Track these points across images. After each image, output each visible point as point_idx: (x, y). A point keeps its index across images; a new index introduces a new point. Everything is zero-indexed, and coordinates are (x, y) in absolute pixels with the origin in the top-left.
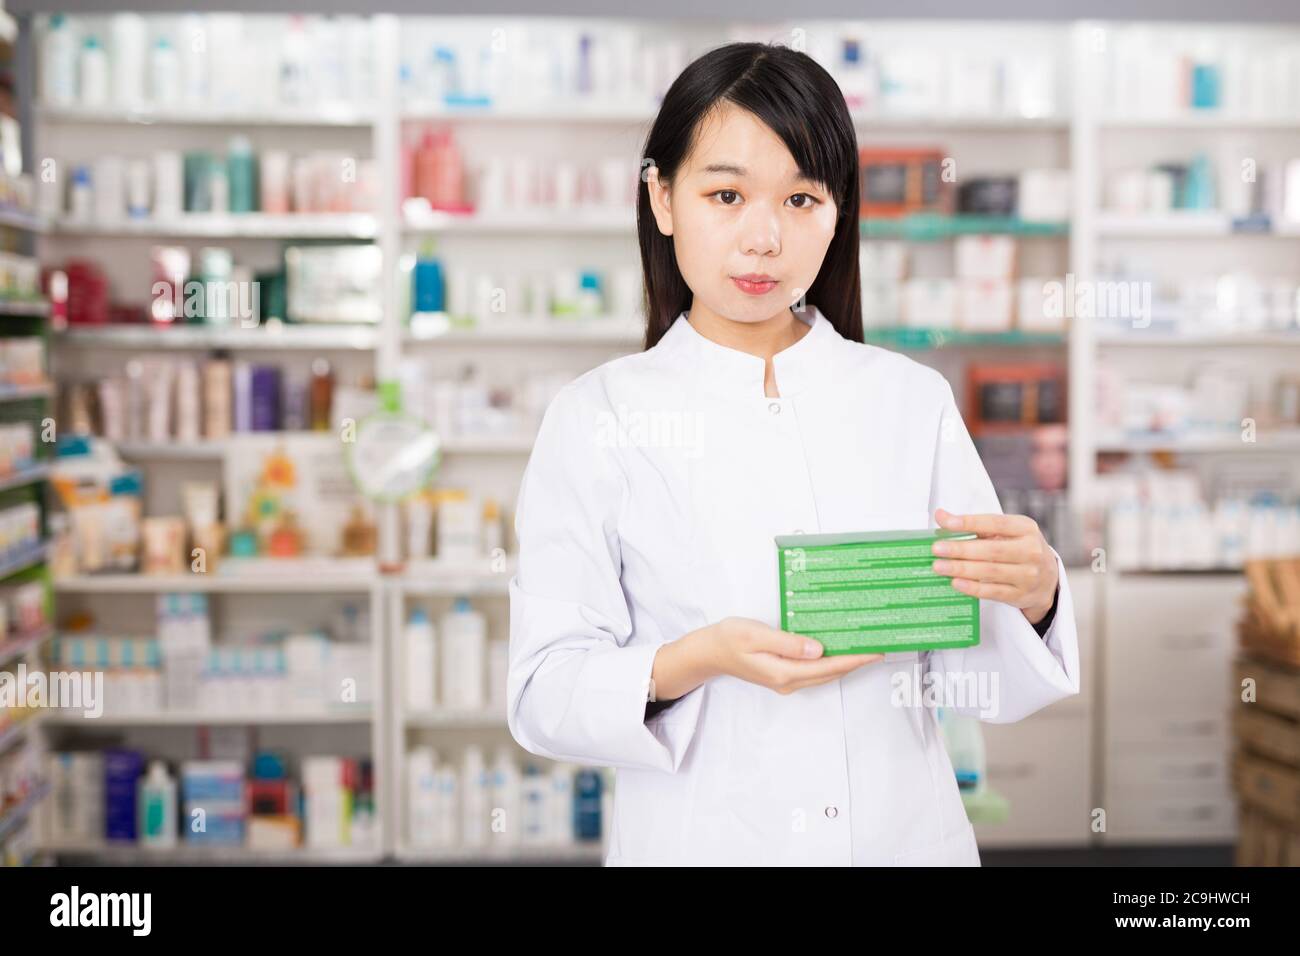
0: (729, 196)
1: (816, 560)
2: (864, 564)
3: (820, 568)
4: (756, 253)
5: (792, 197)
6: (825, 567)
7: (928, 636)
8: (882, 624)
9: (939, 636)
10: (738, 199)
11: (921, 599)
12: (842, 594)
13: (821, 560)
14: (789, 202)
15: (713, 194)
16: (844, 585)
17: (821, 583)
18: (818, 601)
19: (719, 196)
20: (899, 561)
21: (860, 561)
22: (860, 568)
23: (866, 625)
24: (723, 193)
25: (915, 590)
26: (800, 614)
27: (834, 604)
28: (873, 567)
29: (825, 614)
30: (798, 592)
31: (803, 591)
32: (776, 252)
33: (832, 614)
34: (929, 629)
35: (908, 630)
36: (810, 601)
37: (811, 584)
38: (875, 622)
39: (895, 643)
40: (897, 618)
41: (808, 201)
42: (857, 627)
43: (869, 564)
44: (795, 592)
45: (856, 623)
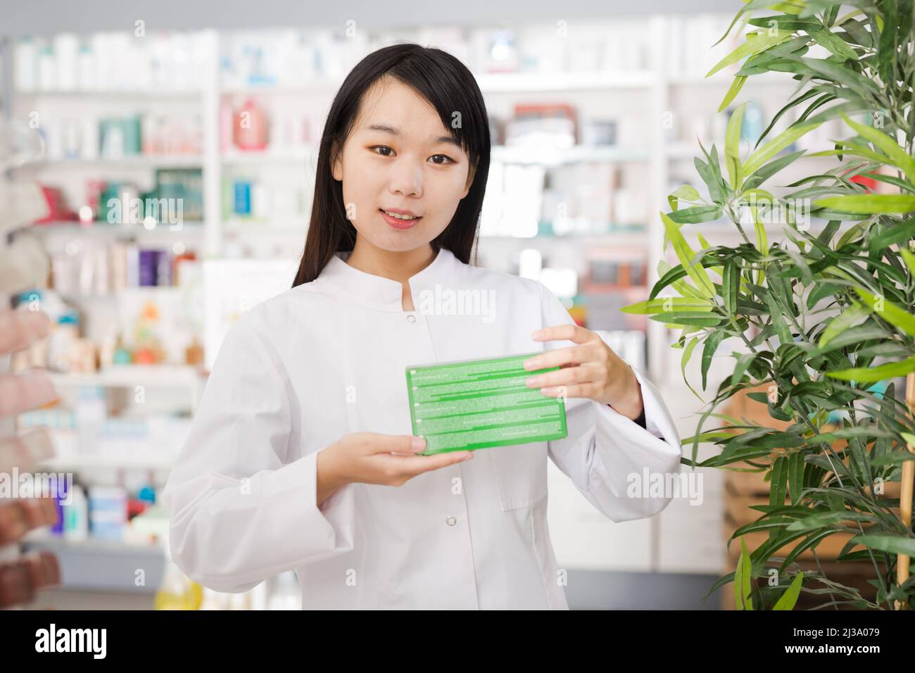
0: (386, 151)
1: (434, 377)
2: (472, 378)
3: (439, 383)
4: (402, 194)
5: (434, 156)
6: (443, 382)
7: (527, 432)
8: (490, 424)
9: (535, 431)
10: (392, 153)
11: (518, 403)
12: (456, 402)
13: (439, 376)
14: (431, 159)
15: (372, 148)
16: (458, 395)
17: (440, 395)
18: (439, 409)
19: (378, 150)
20: (498, 374)
21: (469, 375)
22: (470, 381)
23: (478, 426)
24: (381, 147)
25: (513, 395)
26: (426, 421)
27: (452, 411)
28: (480, 379)
29: (445, 419)
30: (423, 403)
31: (427, 402)
32: (418, 195)
33: (451, 418)
34: (527, 426)
35: (510, 428)
36: (433, 410)
37: (432, 396)
38: (484, 423)
39: (501, 439)
40: (501, 419)
41: (445, 161)
42: (470, 428)
43: (476, 377)
44: (420, 403)
45: (469, 424)
